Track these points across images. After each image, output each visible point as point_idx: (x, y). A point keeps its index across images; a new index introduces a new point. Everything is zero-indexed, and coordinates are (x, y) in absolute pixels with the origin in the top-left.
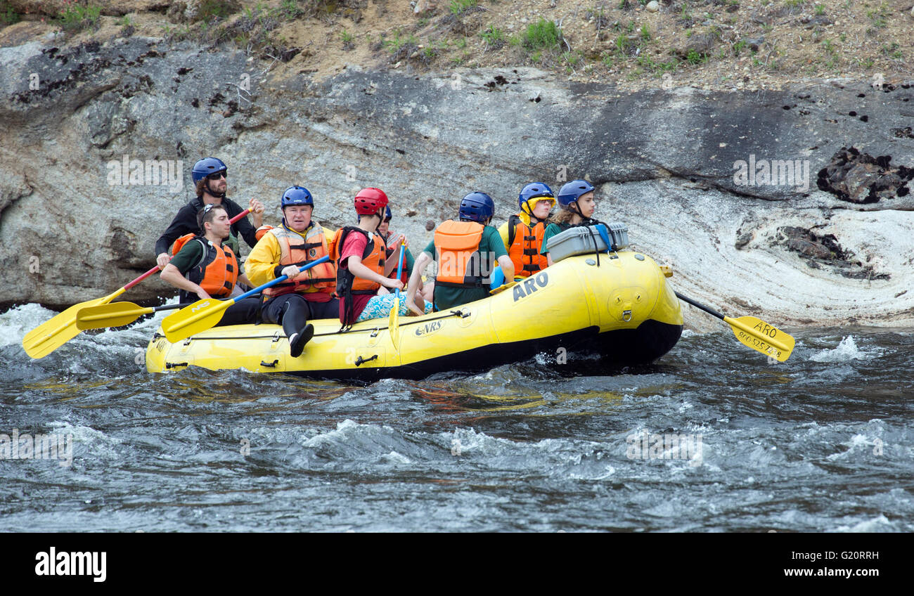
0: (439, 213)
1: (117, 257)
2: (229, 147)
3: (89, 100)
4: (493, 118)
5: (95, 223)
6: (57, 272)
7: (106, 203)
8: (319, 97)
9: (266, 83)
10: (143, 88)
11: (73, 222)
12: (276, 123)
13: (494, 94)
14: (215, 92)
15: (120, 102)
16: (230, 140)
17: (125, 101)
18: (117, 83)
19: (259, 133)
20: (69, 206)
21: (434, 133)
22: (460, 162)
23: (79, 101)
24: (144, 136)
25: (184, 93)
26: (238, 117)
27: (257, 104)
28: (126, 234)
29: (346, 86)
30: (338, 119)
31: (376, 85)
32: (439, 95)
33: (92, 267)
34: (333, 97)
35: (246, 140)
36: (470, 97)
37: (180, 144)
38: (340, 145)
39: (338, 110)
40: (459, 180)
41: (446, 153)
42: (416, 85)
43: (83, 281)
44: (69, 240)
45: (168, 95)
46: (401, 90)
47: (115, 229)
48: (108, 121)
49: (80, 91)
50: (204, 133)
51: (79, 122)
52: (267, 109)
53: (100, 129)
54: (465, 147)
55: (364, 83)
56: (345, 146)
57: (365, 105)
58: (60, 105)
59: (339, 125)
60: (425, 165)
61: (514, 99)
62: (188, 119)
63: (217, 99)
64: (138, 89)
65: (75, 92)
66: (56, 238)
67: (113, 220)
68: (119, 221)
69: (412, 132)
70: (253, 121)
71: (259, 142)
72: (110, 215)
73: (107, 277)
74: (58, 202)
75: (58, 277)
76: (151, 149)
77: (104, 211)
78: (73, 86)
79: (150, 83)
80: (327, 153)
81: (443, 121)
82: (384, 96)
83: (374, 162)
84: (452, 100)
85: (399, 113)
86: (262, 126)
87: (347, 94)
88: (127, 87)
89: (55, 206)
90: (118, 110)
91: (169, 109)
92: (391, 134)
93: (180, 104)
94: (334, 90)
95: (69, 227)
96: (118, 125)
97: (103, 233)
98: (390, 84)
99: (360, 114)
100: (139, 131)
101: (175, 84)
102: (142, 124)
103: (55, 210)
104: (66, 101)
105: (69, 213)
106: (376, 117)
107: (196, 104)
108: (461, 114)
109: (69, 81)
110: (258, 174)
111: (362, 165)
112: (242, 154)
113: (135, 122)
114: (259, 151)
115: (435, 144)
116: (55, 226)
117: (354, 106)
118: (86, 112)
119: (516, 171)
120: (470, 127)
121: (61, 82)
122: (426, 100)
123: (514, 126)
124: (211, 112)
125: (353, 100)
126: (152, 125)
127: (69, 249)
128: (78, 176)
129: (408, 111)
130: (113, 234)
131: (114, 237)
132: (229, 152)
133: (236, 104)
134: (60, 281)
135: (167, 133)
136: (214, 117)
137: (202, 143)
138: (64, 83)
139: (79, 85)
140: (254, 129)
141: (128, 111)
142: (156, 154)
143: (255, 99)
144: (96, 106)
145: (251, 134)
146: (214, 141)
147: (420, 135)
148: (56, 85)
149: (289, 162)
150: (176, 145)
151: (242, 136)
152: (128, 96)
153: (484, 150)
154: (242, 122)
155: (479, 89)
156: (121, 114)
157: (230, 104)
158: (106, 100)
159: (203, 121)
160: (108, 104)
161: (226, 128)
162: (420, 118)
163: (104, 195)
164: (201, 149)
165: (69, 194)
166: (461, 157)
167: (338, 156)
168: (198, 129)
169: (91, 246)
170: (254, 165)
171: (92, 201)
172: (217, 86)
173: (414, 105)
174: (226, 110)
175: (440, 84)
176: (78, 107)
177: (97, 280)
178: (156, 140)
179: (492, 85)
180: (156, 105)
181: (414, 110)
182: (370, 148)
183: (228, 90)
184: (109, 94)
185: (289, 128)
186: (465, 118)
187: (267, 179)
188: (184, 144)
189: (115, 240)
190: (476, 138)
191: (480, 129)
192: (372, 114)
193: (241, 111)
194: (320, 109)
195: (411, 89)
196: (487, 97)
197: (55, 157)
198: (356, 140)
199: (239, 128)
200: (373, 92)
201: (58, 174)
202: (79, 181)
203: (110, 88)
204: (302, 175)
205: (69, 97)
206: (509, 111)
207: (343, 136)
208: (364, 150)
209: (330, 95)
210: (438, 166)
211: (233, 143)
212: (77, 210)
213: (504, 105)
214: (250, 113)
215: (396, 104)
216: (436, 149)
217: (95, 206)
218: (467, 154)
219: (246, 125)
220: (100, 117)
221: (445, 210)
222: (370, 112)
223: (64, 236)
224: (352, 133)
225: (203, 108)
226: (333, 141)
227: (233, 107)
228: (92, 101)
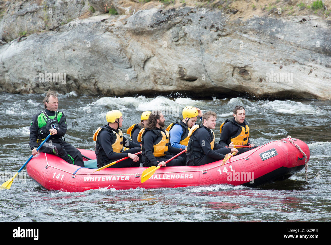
0: (284, 63)
1: (180, 76)
2: (216, 42)
3: (172, 27)
4: (302, 32)
5: (174, 65)
6: (161, 81)
7: (177, 59)
8: (245, 25)
9: (228, 21)
10: (189, 23)
11: (166, 65)
12: (231, 34)
13: (302, 24)
14: (212, 24)
15: (182, 27)
16: (216, 39)
17: (183, 27)
18: (181, 21)
19: (226, 37)
20: (165, 60)
21: (282, 37)
22: (291, 47)
23: (169, 27)
24: (189, 38)
25: (202, 25)
26: (219, 32)
27: (225, 28)
28: (183, 69)
29: (254, 22)
30: (251, 33)
31: (263, 22)
32: (284, 25)
33: (172, 79)
34: (250, 26)
35: (222, 39)
36: (294, 26)
37: (200, 41)
38: (252, 41)
39: (251, 30)
40: (290, 52)
41: (286, 44)
42: (276, 22)
43: (169, 84)
44: (165, 71)
45: (197, 25)
46: (272, 23)
47: (180, 68)
48: (178, 34)
49: (169, 24)
50: (208, 37)
51: (169, 34)
52: (228, 29)
53: (175, 36)
54: (293, 42)
55: (259, 21)
56: (253, 41)
57: (260, 28)
58: (163, 28)
59: (251, 35)
60: (279, 47)
61: (308, 26)
62: (203, 33)
63: (212, 26)
64: (187, 23)
65: (168, 24)
66: (161, 70)
67: (179, 65)
68: (181, 65)
69: (275, 37)
70: (224, 33)
71: (226, 40)
72: (178, 63)
73: (177, 83)
74: (162, 59)
75: (162, 82)
76: (191, 42)
77: (176, 62)
78: (167, 22)
79: (191, 21)
80: (247, 44)
81: (285, 33)
82: (266, 25)
83: (263, 46)
84: (288, 27)
85: (271, 31)
86: (227, 35)
87: (254, 25)
88: (184, 22)
89: (161, 60)
90: (181, 30)
91: (197, 30)
92: (268, 37)
93: (201, 28)
94: (250, 23)
95: (165, 67)
96: (181, 35)
97: (176, 69)
98: (268, 21)
99: (258, 31)
100: (187, 37)
101: (199, 22)
102: (188, 34)
103: (161, 61)
104: (165, 27)
105: (166, 62)
106: (263, 32)
107: (206, 28)
108: (291, 31)
109: (166, 21)
110: (225, 50)
111: (259, 47)
112: (220, 44)
113: (186, 34)
114: (226, 43)
115: (283, 41)
116: (161, 66)
117: (256, 28)
118: (171, 30)
119: (309, 49)
120: (294, 35)
121: (163, 21)
122: (280, 27)
123: (309, 35)
124: (211, 30)
125: (256, 27)
126: (192, 35)
127: (165, 74)
128: (168, 51)
129: (274, 30)
130: (179, 69)
131: (180, 70)
132: (216, 43)
133: (218, 28)
134: (162, 84)
135: (197, 37)
136: (212, 32)
137: (207, 41)
138: (164, 21)
139: (169, 22)
140: (224, 36)
141: (184, 30)
142: (193, 44)
143: (224, 26)
144: (174, 29)
145: (223, 38)
146: (211, 40)
147: (278, 38)
148: (162, 22)
149: (235, 47)
150: (199, 41)
151: (220, 38)
152: (184, 25)
153: (298, 43)
154: (220, 34)
155: (297, 23)
156: (182, 31)
157: (217, 28)
158: (178, 27)
159: (208, 34)
160: (178, 28)
161: (215, 35)
162: (277, 32)
163: (177, 57)
164: (207, 42)
165: (165, 56)
166: (291, 45)
167: (251, 45)
168: (206, 36)
169: (172, 73)
170: (224, 47)
171: (173, 59)
172: (212, 22)
173: (276, 28)
174: (215, 30)
175: (284, 21)
176: (169, 29)
177: (174, 83)
178: (193, 40)
179: (301, 21)
180: (193, 29)
181: (276, 30)
182: (261, 42)
183: (216, 23)
184: (178, 25)
185: (235, 36)
186: (293, 32)
187: (228, 52)
188: (202, 41)
189: (180, 71)
190: (296, 39)
191: (297, 36)
192: (262, 31)
193: (220, 30)
194: (245, 29)
195: (275, 23)
196: (300, 25)
197: (161, 45)
198: (257, 39)
199: (219, 35)
200: (262, 24)
201: (162, 50)
202: (169, 52)
203: (178, 23)
204: (239, 51)
205: (166, 26)
206: (307, 30)
207: (253, 38)
208: (259, 43)
209: (248, 25)
210: (284, 48)
211: (217, 40)
212: (168, 61)
213: (305, 28)
214: (223, 31)
215: (270, 28)
216: (283, 42)
217: (174, 60)
218: (293, 44)
219: (222, 35)
220: (176, 32)
221: (286, 62)
222: (261, 30)
223: (164, 70)
224: (255, 37)
225: (208, 29)
226: (249, 40)
227: (218, 29)
228: (173, 27)
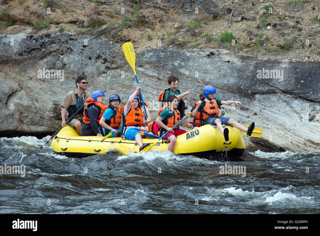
0: (189, 103)
1: (55, 115)
2: (103, 75)
3: (46, 56)
4: (211, 68)
5: (47, 102)
6: (29, 120)
7: (52, 95)
8: (140, 57)
9: (118, 52)
10: (68, 52)
11: (37, 101)
12: (123, 67)
13: (210, 59)
14: (98, 54)
15: (59, 57)
16: (104, 73)
17: (61, 56)
18: (58, 50)
19: (116, 70)
20: (36, 95)
21: (187, 73)
22: (198, 84)
23: (43, 56)
24: (69, 70)
25: (85, 54)
26: (107, 64)
27: (115, 60)
28: (60, 106)
29: (151, 54)
30: (148, 66)
31: (163, 54)
32: (188, 59)
33: (43, 118)
34: (146, 58)
35: (110, 73)
36: (201, 60)
37: (83, 73)
38: (149, 76)
39: (147, 63)
40: (197, 91)
41: (192, 81)
42: (179, 55)
43: (39, 124)
44: (35, 108)
45: (79, 55)
46: (173, 56)
47: (55, 104)
48: (54, 64)
49: (43, 52)
50: (94, 69)
51: (42, 64)
52: (119, 61)
53: (51, 67)
54: (200, 79)
55: (157, 53)
56: (151, 76)
57: (159, 61)
58: (35, 57)
59: (148, 68)
60: (183, 84)
61: (219, 61)
62: (87, 64)
63: (99, 57)
64: (66, 52)
65: (41, 52)
66: (30, 107)
67: (55, 101)
68: (57, 102)
69: (178, 72)
70: (114, 66)
71: (116, 74)
72: (54, 99)
73: (49, 123)
74: (32, 94)
75: (29, 122)
76: (72, 75)
77: (51, 97)
78: (41, 50)
79: (71, 50)
80: (143, 79)
81: (191, 68)
82: (166, 58)
83: (162, 83)
84: (194, 61)
85: (173, 65)
86: (117, 68)
87: (151, 57)
88: (62, 51)
89: (30, 95)
90: (59, 60)
91: (79, 60)
92: (169, 72)
93: (84, 58)
94: (146, 55)
95: (36, 103)
96: (59, 66)
97: (50, 105)
98: (169, 54)
99: (157, 64)
100: (67, 68)
101: (81, 51)
102: (68, 65)
103: (30, 96)
104: (38, 55)
105: (36, 98)
106: (163, 66)
107: (90, 59)
108: (198, 66)
109: (39, 48)
110: (115, 86)
111: (157, 84)
112: (109, 78)
113: (65, 65)
114: (116, 77)
115: (188, 77)
116: (30, 103)
117: (154, 61)
118: (45, 60)
119: (221, 88)
120: (202, 71)
121: (35, 48)
122: (183, 60)
123: (219, 71)
124: (96, 62)
125: (154, 59)
126: (72, 66)
127: (35, 111)
128: (41, 84)
129: (176, 64)
130: (54, 106)
131: (55, 107)
132: (104, 77)
133: (107, 59)
134: (30, 123)
135: (78, 69)
136: (98, 64)
137: (93, 73)
138: (37, 49)
139: (43, 50)
140: (114, 69)
141: (62, 60)
142: (73, 77)
143: (114, 57)
144: (49, 58)
145: (112, 71)
146: (97, 73)
147: (181, 73)
148: (34, 50)
149: (128, 82)
150: (82, 74)
151: (109, 71)
152: (62, 55)
153: (207, 80)
154: (109, 66)
155: (204, 57)
156: (60, 61)
157: (104, 59)
158: (53, 56)
159: (93, 65)
160: (54, 57)
161: (103, 68)
162: (182, 67)
163: (51, 92)
164: (92, 75)
165: (37, 91)
166: (198, 82)
167: (148, 80)
168: (91, 68)
169: (44, 110)
170: (113, 82)
171: (46, 94)
172: (99, 52)
173: (179, 62)
174: (103, 61)
175: (188, 54)
176: (42, 58)
177: (45, 123)
178: (74, 72)
179: (209, 55)
180: (74, 58)
181: (179, 64)
182: (161, 77)
183: (103, 54)
184: (55, 53)
185: (128, 69)
186: (200, 68)
187: (119, 88)
188: (85, 73)
189: (55, 109)
190: (204, 75)
191: (206, 72)
192: (162, 65)
193: (109, 62)
194: (140, 62)
195: (177, 56)
196: (208, 60)
197: (32, 76)
198: (155, 74)
199: (108, 68)
200: (162, 56)
201: (32, 83)
202: (41, 86)
203: (55, 51)
204: (133, 87)
205: (39, 54)
206: (217, 66)
207: (150, 73)
208: (158, 78)
209: (144, 57)
210: (189, 85)
211: (105, 74)
212: (39, 97)
213: (215, 63)
214: (112, 63)
215: (171, 61)
216: (188, 79)
217: (47, 95)
218: (201, 81)
219: (111, 67)
220: (51, 62)
221: (192, 102)
222: (161, 64)
223: (33, 106)
224: (153, 72)
225: (93, 60)
226: (146, 74)
227: (105, 60)
228: (48, 56)
